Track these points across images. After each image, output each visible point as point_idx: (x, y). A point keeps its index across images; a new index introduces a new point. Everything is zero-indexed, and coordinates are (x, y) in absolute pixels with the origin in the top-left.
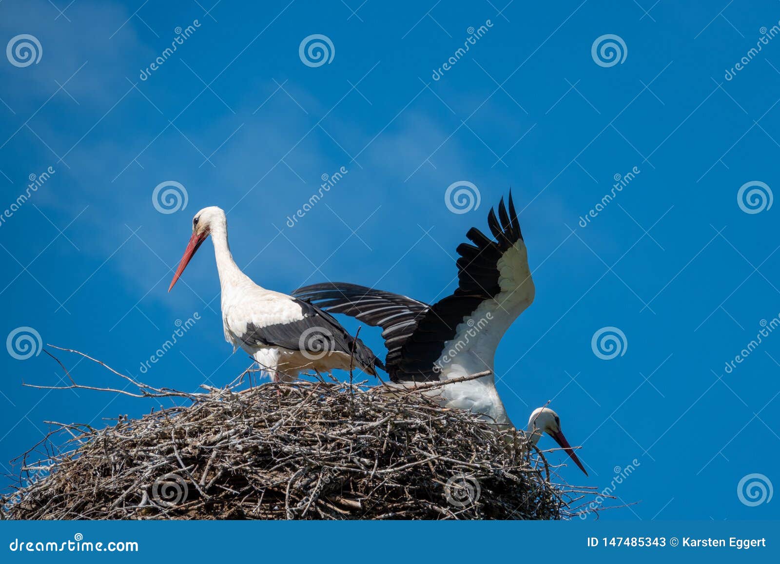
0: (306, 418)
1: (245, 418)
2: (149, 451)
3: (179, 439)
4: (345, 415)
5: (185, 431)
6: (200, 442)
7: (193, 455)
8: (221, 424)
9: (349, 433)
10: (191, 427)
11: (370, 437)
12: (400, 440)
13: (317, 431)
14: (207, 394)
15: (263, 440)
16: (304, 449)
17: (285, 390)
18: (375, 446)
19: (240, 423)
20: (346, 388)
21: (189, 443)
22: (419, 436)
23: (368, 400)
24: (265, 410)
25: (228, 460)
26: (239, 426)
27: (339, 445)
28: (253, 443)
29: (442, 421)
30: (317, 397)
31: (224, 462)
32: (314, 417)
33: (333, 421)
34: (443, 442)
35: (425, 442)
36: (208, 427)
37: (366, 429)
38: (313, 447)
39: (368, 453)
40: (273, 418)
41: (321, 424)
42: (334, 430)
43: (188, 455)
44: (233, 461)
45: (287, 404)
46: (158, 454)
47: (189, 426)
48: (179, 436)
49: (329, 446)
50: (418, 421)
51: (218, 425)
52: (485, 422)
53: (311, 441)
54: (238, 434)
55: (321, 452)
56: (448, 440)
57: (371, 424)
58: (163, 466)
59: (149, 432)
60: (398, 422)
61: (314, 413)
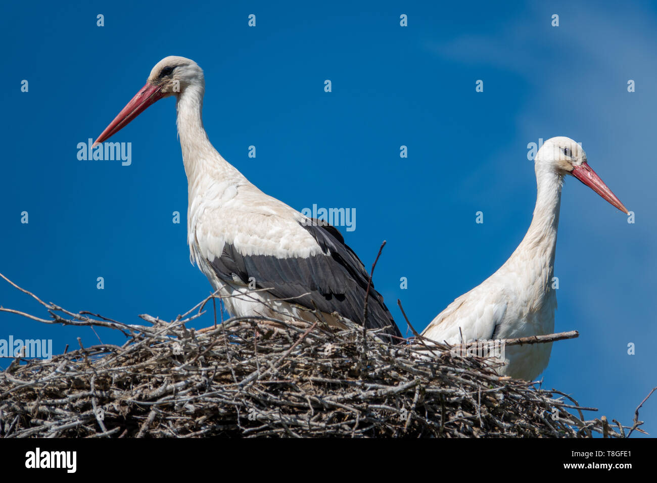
0: (294, 373)
1: (203, 366)
2: (56, 406)
3: (101, 390)
4: (354, 375)
5: (112, 379)
6: (132, 396)
7: (120, 414)
8: (166, 372)
9: (355, 399)
10: (121, 374)
11: (387, 409)
12: (431, 417)
13: (308, 393)
14: (149, 328)
15: (226, 399)
16: (288, 418)
17: (266, 331)
18: (394, 422)
19: (194, 372)
20: (358, 335)
21: (116, 397)
22: (460, 414)
23: (388, 353)
24: (233, 356)
25: (171, 426)
26: (192, 377)
27: (340, 417)
28: (211, 402)
29: (498, 395)
30: (313, 344)
31: (166, 428)
32: (306, 373)
33: (334, 380)
34: (496, 428)
35: (469, 424)
36: (147, 375)
37: (382, 396)
38: (300, 415)
39: (383, 432)
40: (245, 369)
41: (316, 383)
42: (334, 394)
43: (112, 414)
44: (179, 427)
45: (267, 351)
46: (67, 410)
47: (118, 372)
48: (102, 387)
49: (324, 416)
50: (461, 392)
51: (162, 373)
52: (563, 403)
53: (299, 407)
54: (189, 389)
55: (312, 423)
56: (504, 424)
57: (390, 389)
58: (74, 427)
59: (58, 376)
60: (431, 390)
61: (306, 367)
